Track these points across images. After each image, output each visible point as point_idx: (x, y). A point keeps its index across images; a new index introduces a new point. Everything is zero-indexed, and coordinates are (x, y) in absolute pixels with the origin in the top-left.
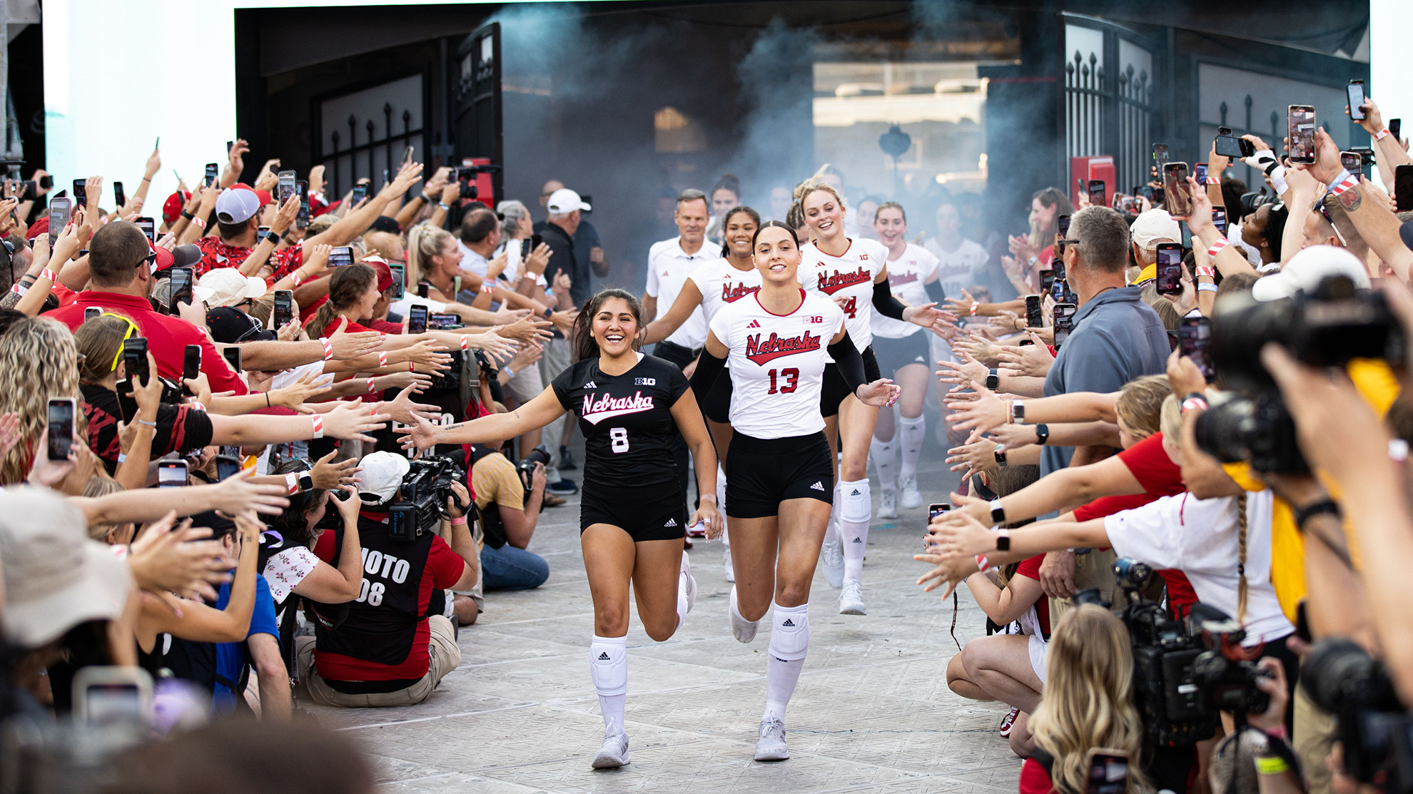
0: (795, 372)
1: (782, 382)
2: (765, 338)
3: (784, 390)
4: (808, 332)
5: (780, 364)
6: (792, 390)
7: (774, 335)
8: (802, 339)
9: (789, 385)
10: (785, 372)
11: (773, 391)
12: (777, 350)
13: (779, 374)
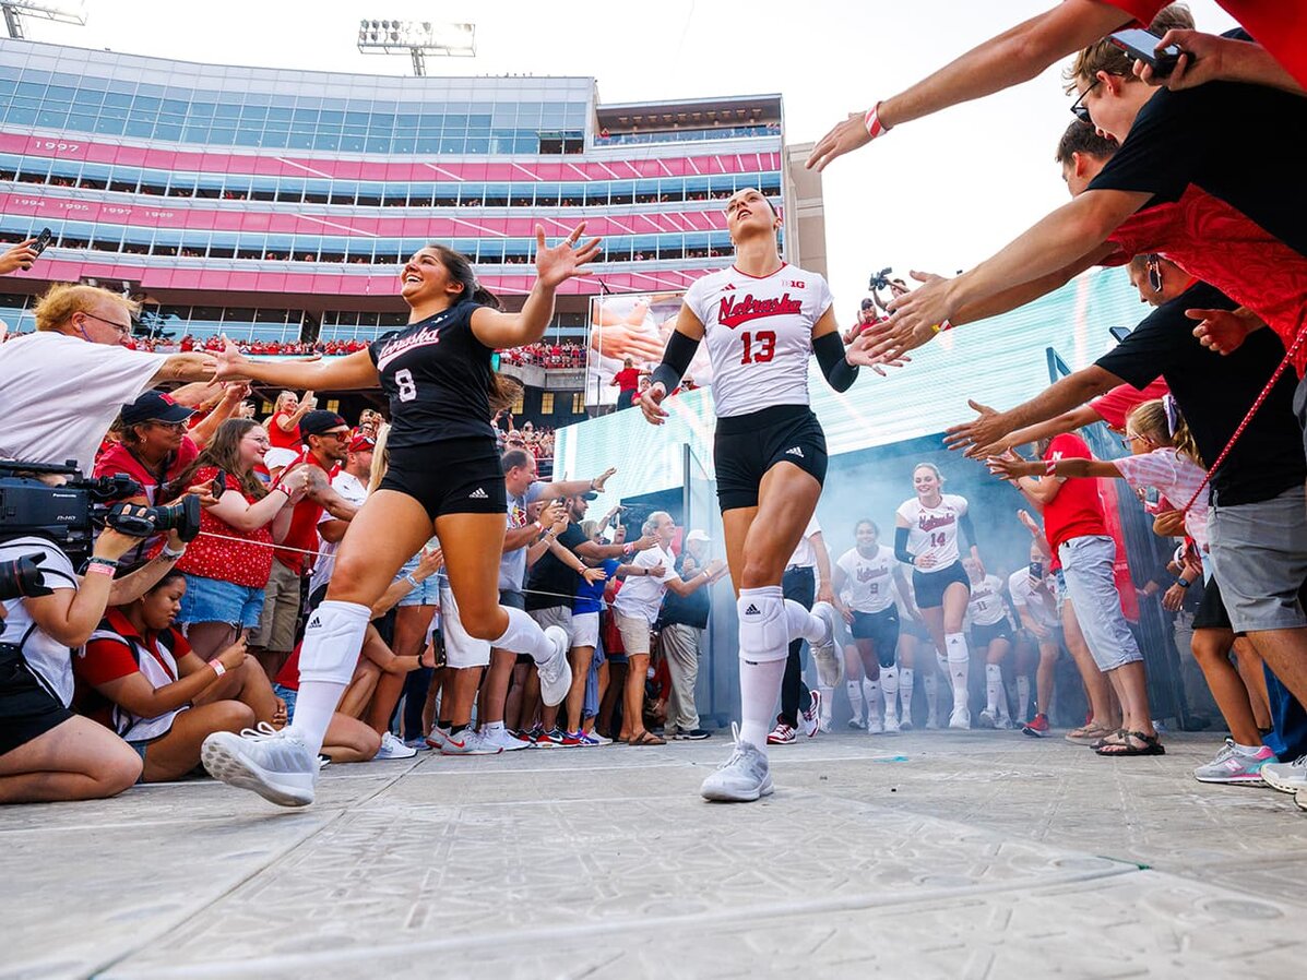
0: (771, 336)
1: (757, 348)
2: (739, 299)
3: (759, 357)
4: (786, 295)
5: (754, 326)
6: (768, 358)
7: (749, 297)
8: (780, 302)
9: (765, 353)
10: (760, 336)
11: (747, 360)
12: (751, 311)
13: (753, 338)
